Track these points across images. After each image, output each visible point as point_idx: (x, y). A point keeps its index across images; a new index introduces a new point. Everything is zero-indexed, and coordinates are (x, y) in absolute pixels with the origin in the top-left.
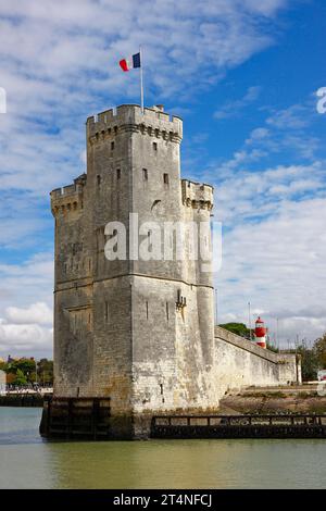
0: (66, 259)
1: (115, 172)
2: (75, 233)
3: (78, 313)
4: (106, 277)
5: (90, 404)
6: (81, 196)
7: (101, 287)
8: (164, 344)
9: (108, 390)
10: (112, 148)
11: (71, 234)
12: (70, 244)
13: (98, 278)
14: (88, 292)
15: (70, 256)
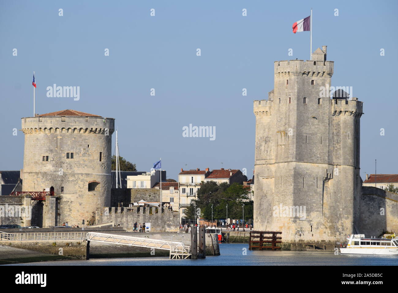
0: (261, 145)
1: (288, 99)
2: (267, 130)
3: (267, 180)
4: (282, 161)
5: (271, 235)
6: (270, 108)
7: (279, 167)
8: (314, 203)
9: (281, 228)
10: (287, 83)
11: (264, 130)
12: (263, 137)
13: (278, 161)
14: (273, 168)
15: (263, 144)
